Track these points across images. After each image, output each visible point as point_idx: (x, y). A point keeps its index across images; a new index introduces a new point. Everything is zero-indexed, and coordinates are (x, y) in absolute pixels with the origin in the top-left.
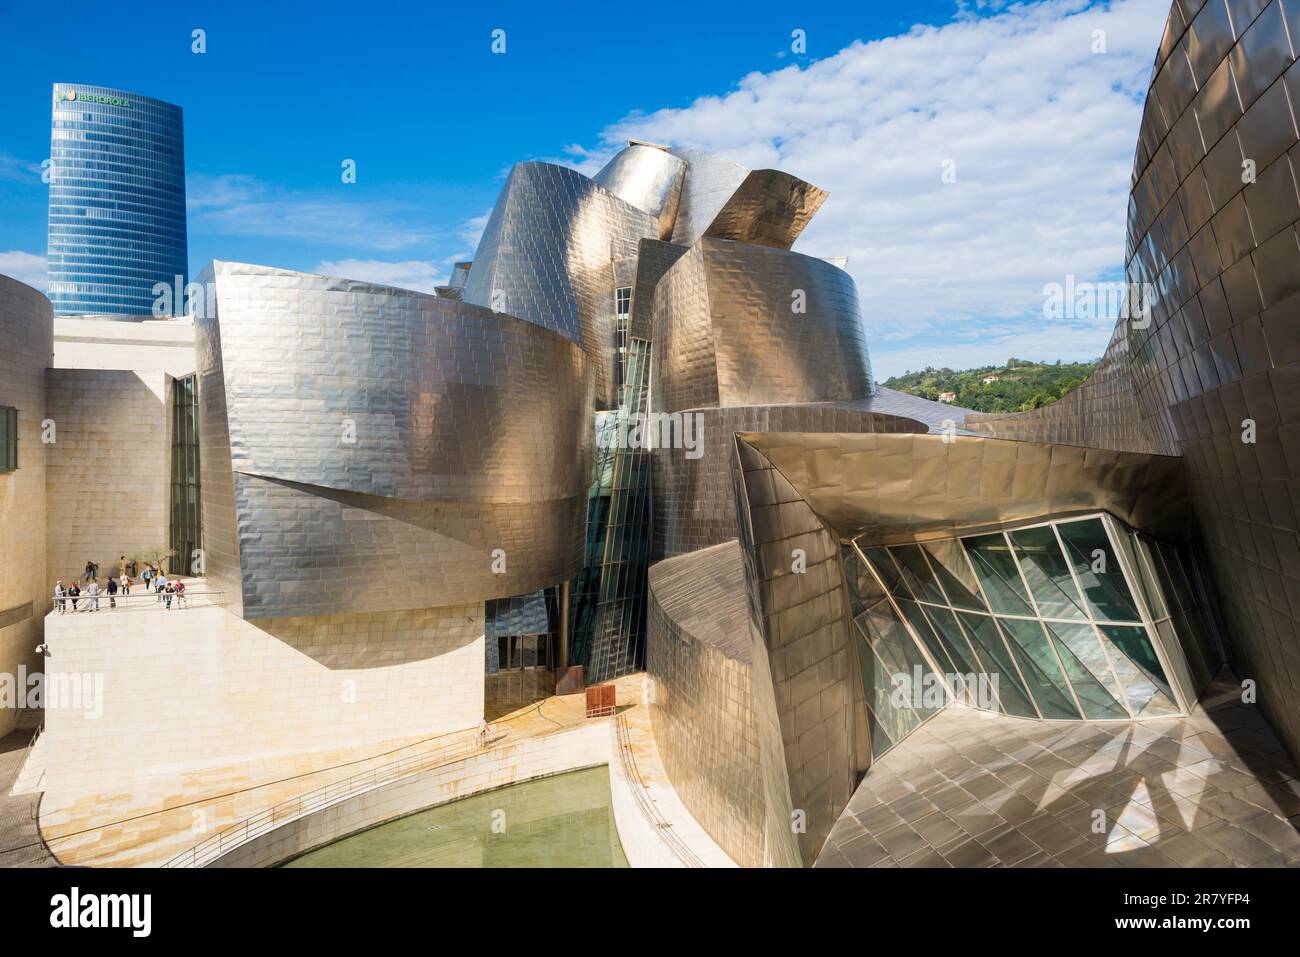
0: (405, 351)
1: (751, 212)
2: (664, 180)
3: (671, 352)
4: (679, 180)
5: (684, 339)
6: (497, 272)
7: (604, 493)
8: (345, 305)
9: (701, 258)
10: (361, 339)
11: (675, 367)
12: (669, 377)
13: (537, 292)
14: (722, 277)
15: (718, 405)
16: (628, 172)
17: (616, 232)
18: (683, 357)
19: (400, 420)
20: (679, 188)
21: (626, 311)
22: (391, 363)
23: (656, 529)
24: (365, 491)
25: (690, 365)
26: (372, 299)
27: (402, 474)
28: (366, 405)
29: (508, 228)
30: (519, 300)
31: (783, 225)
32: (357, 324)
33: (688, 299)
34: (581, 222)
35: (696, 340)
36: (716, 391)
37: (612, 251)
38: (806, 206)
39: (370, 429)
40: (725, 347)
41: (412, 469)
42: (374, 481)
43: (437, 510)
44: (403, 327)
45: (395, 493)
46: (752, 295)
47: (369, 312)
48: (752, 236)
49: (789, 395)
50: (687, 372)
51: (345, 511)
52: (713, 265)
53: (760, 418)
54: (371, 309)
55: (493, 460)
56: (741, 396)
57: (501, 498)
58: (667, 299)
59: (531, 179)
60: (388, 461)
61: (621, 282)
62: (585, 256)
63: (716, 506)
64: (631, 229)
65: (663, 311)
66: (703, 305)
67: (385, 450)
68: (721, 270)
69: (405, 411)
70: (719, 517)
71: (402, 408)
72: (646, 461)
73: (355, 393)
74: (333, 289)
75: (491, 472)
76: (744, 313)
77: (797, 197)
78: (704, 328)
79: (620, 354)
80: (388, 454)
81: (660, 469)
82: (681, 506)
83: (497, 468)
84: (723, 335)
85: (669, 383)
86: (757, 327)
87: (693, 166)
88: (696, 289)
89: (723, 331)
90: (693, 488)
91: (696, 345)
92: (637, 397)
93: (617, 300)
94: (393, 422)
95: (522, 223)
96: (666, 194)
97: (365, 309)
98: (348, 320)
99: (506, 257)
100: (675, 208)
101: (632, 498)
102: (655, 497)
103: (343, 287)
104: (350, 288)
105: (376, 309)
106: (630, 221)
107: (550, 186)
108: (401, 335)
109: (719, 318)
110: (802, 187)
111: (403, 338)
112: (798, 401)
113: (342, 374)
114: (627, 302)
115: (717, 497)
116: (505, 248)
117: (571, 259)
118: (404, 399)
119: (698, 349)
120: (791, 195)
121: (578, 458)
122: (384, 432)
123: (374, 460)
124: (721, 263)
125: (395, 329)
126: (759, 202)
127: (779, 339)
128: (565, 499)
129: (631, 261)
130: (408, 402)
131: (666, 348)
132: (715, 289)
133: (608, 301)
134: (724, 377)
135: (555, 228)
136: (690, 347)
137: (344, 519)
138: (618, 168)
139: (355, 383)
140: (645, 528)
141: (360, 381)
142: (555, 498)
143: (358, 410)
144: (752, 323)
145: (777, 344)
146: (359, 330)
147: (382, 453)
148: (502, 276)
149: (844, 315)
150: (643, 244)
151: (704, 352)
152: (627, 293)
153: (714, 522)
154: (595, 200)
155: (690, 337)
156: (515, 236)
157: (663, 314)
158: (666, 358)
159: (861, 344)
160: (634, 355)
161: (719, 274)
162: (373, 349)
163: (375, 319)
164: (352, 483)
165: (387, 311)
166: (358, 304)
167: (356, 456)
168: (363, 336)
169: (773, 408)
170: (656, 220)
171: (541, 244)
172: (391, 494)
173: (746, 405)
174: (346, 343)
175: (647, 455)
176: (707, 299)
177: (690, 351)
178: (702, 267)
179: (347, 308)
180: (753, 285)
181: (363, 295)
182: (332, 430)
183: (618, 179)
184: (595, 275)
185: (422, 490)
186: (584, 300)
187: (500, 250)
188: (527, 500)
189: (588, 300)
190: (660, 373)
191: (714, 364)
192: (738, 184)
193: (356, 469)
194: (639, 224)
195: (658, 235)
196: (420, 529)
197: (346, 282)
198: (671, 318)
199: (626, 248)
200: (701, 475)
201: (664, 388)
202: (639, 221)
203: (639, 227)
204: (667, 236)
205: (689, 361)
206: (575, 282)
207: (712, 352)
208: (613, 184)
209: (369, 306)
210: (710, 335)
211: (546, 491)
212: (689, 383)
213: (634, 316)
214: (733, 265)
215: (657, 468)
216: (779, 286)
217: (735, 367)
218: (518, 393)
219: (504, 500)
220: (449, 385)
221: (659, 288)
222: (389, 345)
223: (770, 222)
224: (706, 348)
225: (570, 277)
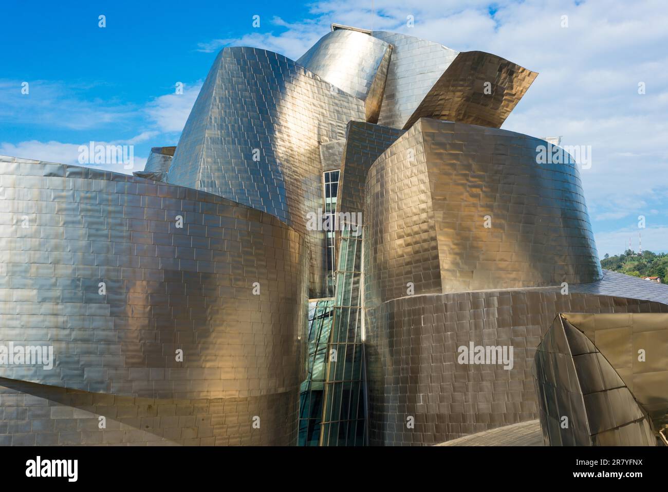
0: (122, 237)
1: (458, 94)
2: (369, 64)
3: (387, 237)
4: (385, 63)
5: (401, 222)
6: (204, 156)
7: (316, 386)
8: (63, 190)
9: (421, 140)
10: (77, 226)
11: (393, 252)
12: (386, 262)
13: (245, 175)
14: (441, 159)
15: (441, 290)
16: (333, 56)
17: (323, 115)
18: (401, 241)
19: (115, 309)
20: (385, 70)
21: (334, 195)
22: (108, 250)
23: (372, 426)
24: (75, 387)
25: (409, 249)
26: (90, 184)
27: (116, 368)
28: (80, 294)
29: (215, 112)
30: (227, 184)
31: (491, 106)
32: (74, 210)
33: (407, 181)
34: (289, 105)
35: (415, 223)
36: (438, 276)
37: (319, 134)
38: (515, 87)
39: (84, 320)
40: (446, 230)
41: (126, 363)
42: (85, 376)
43: (150, 407)
44: (120, 212)
45: (108, 388)
46: (473, 177)
47: (87, 198)
48: (461, 117)
49: (514, 279)
50: (405, 256)
51: (53, 409)
52: (432, 146)
53: (488, 304)
54: (88, 195)
55: (209, 351)
56: (464, 282)
57: (216, 392)
58: (382, 181)
59: (239, 63)
60: (102, 354)
61: (328, 165)
62: (293, 140)
63: (442, 399)
64: (338, 112)
65: (377, 194)
66: (422, 187)
67: (99, 341)
68: (442, 151)
69: (120, 300)
70: (445, 411)
71: (117, 297)
72: (360, 351)
73: (68, 282)
74: (50, 175)
75: (208, 365)
76: (466, 194)
77: (505, 78)
78: (423, 210)
79: (328, 239)
80: (102, 346)
81: (377, 360)
82: (402, 400)
83: (214, 360)
84: (444, 218)
85: (385, 268)
86: (480, 209)
87: (399, 49)
88: (415, 171)
89: (444, 213)
90: (415, 380)
91: (416, 228)
92: (350, 284)
93: (324, 184)
94: (108, 312)
95: (229, 107)
96: (373, 77)
97: (82, 194)
98: (64, 206)
99: (214, 141)
100: (382, 90)
101: (346, 392)
102: (371, 390)
103: (61, 172)
104: (67, 173)
105: (94, 194)
106: (337, 105)
107: (257, 71)
108: (118, 221)
109: (440, 199)
110: (510, 69)
111: (121, 225)
112: (524, 286)
113: (56, 262)
114: (335, 186)
115: (442, 389)
116: (212, 132)
117: (279, 142)
118: (120, 288)
119: (417, 233)
120: (499, 76)
121: (294, 349)
122: (98, 323)
123: (88, 353)
124: (442, 145)
125: (113, 215)
126: (466, 84)
127: (503, 221)
128: (281, 394)
129: (339, 144)
130: (124, 291)
131: (381, 232)
132: (436, 170)
133: (315, 184)
134: (446, 261)
135: (263, 111)
136: (408, 231)
137: (52, 418)
138: (322, 52)
139: (69, 271)
140: (361, 424)
141: (74, 270)
142: (272, 392)
143: (71, 300)
144: (474, 205)
145: (501, 227)
146: (76, 216)
147: (94, 346)
148: (209, 160)
149: (567, 195)
150: (351, 125)
151: (425, 236)
152: (335, 177)
153: (440, 417)
154: (303, 84)
155: (408, 220)
156: (223, 120)
157: (378, 197)
158: (382, 242)
159: (585, 225)
160: (345, 240)
161: (440, 155)
162: (90, 236)
163: (92, 205)
164: (62, 379)
165: (105, 196)
166: (75, 189)
167: (68, 348)
168: (79, 222)
169: (502, 294)
170: (362, 103)
171: (249, 128)
172: (104, 389)
173: (470, 290)
174: (61, 230)
175: (361, 345)
176: (427, 180)
177: (409, 235)
178: (421, 148)
179: (64, 194)
180: (474, 166)
181: (80, 181)
182: (43, 321)
183: (323, 63)
184: (303, 158)
185: (135, 385)
186: (292, 184)
187: (207, 134)
188: (244, 394)
189: (296, 183)
190: (375, 259)
191: (435, 248)
192: (446, 66)
193: (67, 363)
194: (346, 107)
195: (365, 118)
196: (131, 428)
197: (64, 167)
198: (388, 201)
199: (333, 131)
200: (424, 365)
201: (379, 275)
202: (345, 104)
203: (345, 110)
204: (374, 118)
205: (408, 245)
206: (282, 166)
207: (433, 235)
208: (318, 67)
209: (87, 192)
210: (431, 218)
211: (263, 386)
212: (408, 268)
213: (343, 199)
214: (454, 146)
215: (373, 358)
216: (501, 167)
217: (457, 250)
218: (237, 280)
219: (220, 395)
220: (166, 272)
221: (373, 171)
222: (105, 232)
223: (479, 103)
224: (426, 231)
225: (278, 161)
